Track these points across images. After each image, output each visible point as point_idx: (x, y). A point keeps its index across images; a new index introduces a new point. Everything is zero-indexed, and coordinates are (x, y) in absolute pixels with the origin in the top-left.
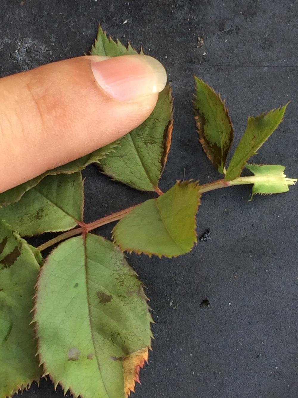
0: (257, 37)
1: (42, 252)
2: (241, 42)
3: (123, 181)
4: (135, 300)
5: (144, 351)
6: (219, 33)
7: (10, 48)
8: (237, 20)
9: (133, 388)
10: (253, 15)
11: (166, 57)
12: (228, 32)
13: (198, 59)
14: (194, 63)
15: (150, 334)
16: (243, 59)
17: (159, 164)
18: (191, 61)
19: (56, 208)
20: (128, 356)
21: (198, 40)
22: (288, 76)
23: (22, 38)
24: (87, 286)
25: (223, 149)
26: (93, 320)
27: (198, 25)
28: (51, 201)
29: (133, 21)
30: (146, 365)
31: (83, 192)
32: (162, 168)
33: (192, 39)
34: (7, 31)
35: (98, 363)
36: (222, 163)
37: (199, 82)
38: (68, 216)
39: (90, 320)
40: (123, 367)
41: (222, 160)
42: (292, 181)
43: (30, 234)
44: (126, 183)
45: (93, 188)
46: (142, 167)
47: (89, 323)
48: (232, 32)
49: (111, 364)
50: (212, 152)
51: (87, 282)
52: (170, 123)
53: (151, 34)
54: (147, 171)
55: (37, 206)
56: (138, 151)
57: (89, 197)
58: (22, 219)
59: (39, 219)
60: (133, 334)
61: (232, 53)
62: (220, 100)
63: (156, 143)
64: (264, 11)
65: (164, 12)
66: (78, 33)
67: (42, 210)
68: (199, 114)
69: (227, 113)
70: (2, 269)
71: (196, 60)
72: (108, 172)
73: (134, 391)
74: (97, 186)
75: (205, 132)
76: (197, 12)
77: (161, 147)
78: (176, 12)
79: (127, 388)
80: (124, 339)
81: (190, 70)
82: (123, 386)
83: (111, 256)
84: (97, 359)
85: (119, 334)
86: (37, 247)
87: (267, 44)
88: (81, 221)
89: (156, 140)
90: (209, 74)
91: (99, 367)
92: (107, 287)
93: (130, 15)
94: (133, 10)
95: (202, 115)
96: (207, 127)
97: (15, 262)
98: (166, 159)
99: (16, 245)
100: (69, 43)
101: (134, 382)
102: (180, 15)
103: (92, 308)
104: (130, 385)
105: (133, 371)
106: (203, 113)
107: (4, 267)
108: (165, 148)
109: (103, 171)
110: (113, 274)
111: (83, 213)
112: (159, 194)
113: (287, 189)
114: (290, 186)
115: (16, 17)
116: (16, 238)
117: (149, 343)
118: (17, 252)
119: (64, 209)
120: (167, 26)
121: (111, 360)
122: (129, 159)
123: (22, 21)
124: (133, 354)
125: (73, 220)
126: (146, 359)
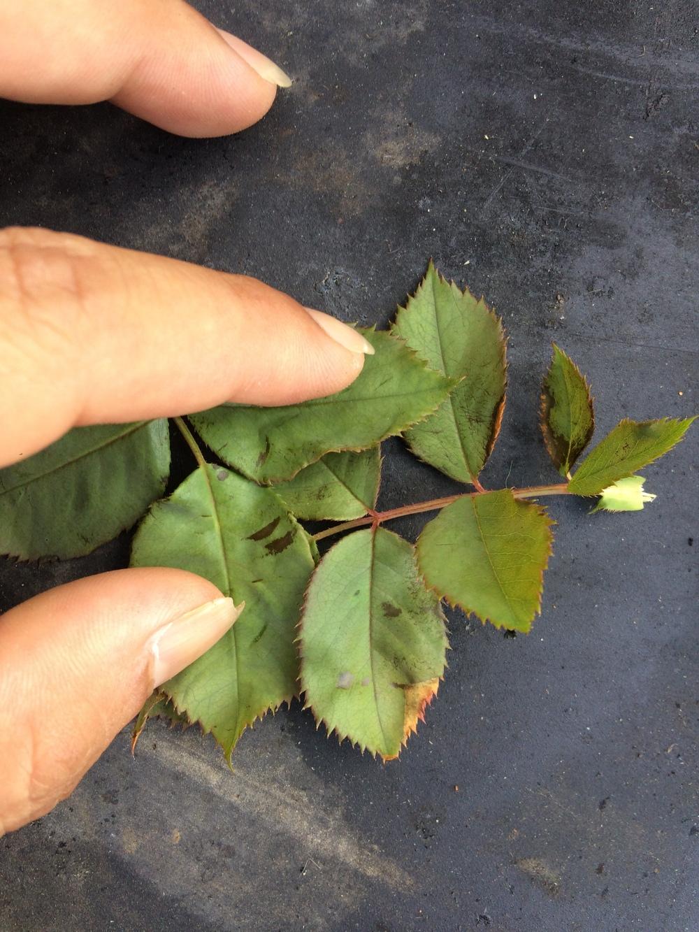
0: (634, 306)
1: (319, 542)
2: (612, 309)
3: (433, 465)
4: (430, 619)
5: (434, 682)
6: (586, 293)
7: (316, 276)
8: (612, 280)
9: (415, 726)
10: (634, 275)
11: (512, 315)
12: (598, 294)
13: (553, 324)
14: (547, 328)
15: (444, 661)
16: (611, 331)
17: (483, 451)
18: (543, 325)
19: (343, 488)
20: (413, 685)
21: (557, 298)
22: (666, 361)
23: (333, 266)
24: (371, 593)
25: (573, 445)
26: (373, 635)
27: (560, 278)
28: (337, 477)
29: (477, 263)
30: (434, 701)
31: (379, 474)
32: (486, 458)
33: (550, 297)
34: (316, 253)
35: (375, 690)
36: (567, 465)
37: (559, 352)
38: (356, 501)
39: (371, 635)
40: (405, 696)
41: (567, 459)
42: (650, 497)
43: (306, 517)
44: (437, 467)
45: (393, 467)
46: (461, 450)
47: (369, 639)
48: (604, 294)
49: (391, 691)
50: (555, 445)
51: (371, 589)
52: (501, 400)
53: (498, 282)
54: (467, 456)
55: (319, 482)
56: (458, 429)
57: (386, 479)
58: (299, 495)
59: (320, 499)
60: (422, 661)
61: (599, 321)
62: (584, 383)
63: (483, 421)
64: (650, 273)
65: (519, 257)
66: (404, 269)
67: (325, 487)
68: (548, 393)
69: (591, 401)
70: (267, 555)
71: (550, 325)
72: (417, 450)
73: (416, 732)
74: (399, 467)
75: (551, 417)
76: (562, 263)
77: (488, 428)
78: (534, 259)
79: (407, 726)
80: (410, 665)
81: (539, 334)
82: (402, 723)
83: (405, 559)
84: (374, 685)
85: (404, 659)
86: (312, 535)
87: (646, 317)
88: (371, 509)
89: (483, 418)
90: (564, 344)
91: (375, 696)
92: (396, 597)
93: (474, 255)
94: (479, 249)
95: (551, 394)
96: (556, 411)
97: (284, 550)
98: (493, 447)
99: (290, 529)
100: (391, 280)
101: (417, 719)
102: (538, 263)
103: (374, 621)
104: (412, 723)
105: (417, 706)
106: (553, 393)
107: (270, 553)
108: (493, 431)
109: (410, 448)
110: (406, 582)
111: (376, 501)
112: (477, 488)
113: (641, 507)
114: (646, 504)
115: (330, 238)
116: (291, 522)
117: (441, 673)
118: (288, 539)
119: (353, 491)
120: (520, 274)
121: (392, 688)
122: (446, 437)
123: (335, 243)
124: (420, 685)
125: (362, 507)
126: (436, 693)
